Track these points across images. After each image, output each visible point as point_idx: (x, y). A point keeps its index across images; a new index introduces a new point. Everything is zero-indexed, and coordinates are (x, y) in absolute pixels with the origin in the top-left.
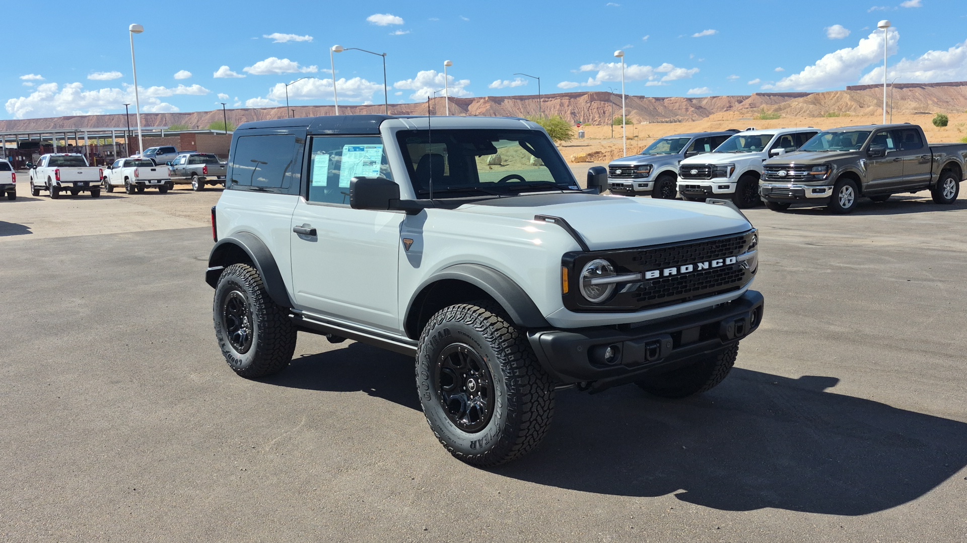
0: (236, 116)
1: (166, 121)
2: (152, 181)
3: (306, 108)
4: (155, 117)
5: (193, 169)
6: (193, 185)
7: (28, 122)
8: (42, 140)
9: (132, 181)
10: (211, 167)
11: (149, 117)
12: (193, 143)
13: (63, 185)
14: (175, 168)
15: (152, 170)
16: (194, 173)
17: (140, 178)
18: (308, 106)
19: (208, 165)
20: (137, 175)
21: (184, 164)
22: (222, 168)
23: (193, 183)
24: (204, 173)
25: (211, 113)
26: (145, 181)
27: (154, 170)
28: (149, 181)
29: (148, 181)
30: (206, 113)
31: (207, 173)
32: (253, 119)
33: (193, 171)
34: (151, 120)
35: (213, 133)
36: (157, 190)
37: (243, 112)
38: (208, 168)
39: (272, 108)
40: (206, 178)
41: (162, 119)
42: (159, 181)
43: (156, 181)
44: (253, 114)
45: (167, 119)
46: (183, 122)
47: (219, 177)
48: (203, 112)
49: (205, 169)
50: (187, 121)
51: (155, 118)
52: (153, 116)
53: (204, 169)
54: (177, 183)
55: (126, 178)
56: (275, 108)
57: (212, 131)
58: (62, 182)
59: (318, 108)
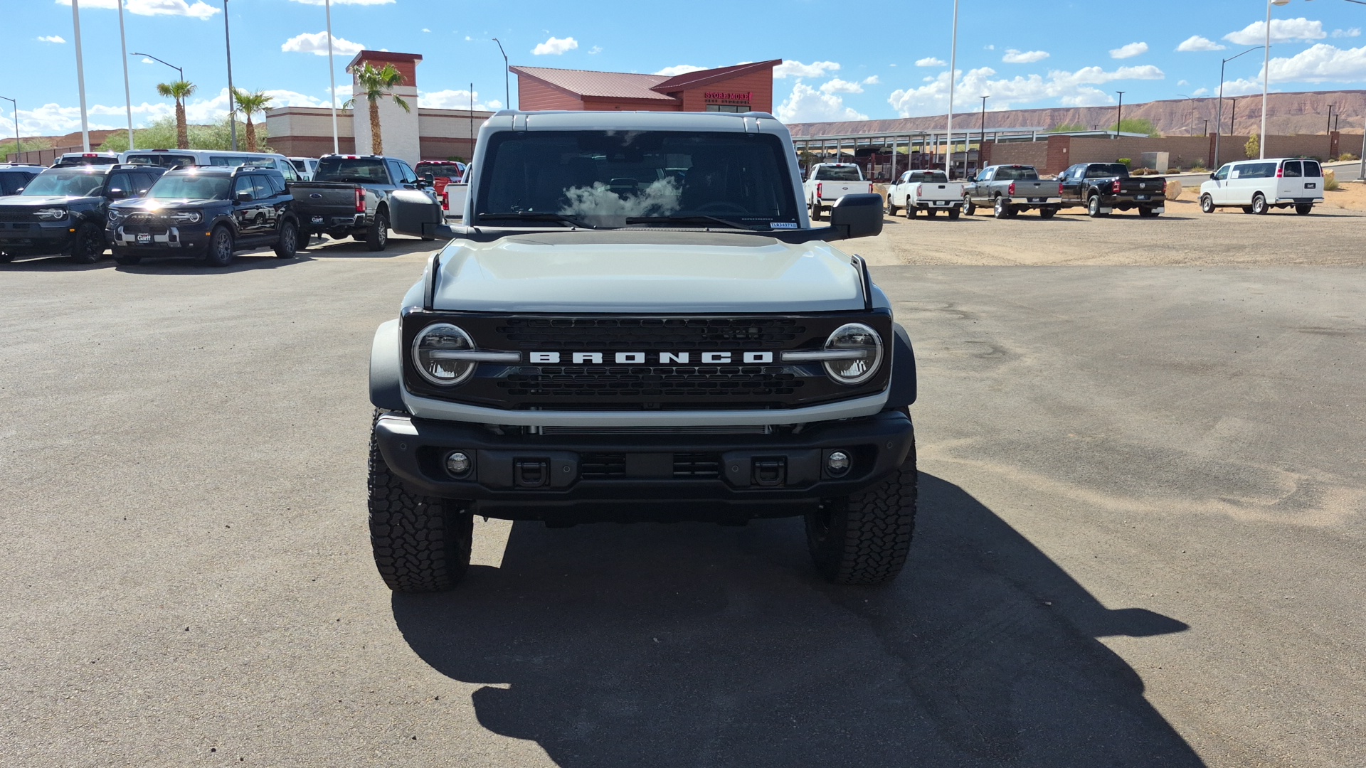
0: (1184, 109)
1: (1079, 118)
2: (938, 203)
3: (1301, 95)
4: (1065, 113)
5: (997, 187)
6: (996, 210)
7: (904, 122)
8: (886, 146)
9: (913, 201)
10: (1022, 185)
11: (1056, 114)
12: (1065, 151)
13: (823, 203)
14: (979, 185)
15: (940, 187)
16: (998, 194)
17: (923, 197)
18: (1304, 93)
19: (1016, 182)
20: (919, 194)
21: (989, 180)
22: (1037, 187)
23: (997, 206)
24: (1010, 193)
25: (1146, 107)
26: (929, 202)
27: (943, 187)
28: (935, 202)
29: (932, 202)
30: (1139, 105)
31: (1013, 194)
32: (1210, 113)
33: (997, 189)
34: (1058, 118)
35: (1110, 135)
36: (947, 214)
37: (1196, 104)
38: (1016, 187)
39: (1243, 97)
40: (1010, 201)
41: (1074, 116)
42: (947, 202)
43: (943, 203)
44: (1210, 106)
45: (1081, 115)
46: (1103, 120)
47: (1030, 199)
48: (1134, 105)
49: (1012, 187)
50: (1109, 119)
51: (1064, 115)
52: (1061, 112)
53: (1010, 188)
54: (981, 207)
55: (909, 197)
56: (1247, 97)
57: (1109, 133)
58: (823, 200)
59: (1322, 95)
